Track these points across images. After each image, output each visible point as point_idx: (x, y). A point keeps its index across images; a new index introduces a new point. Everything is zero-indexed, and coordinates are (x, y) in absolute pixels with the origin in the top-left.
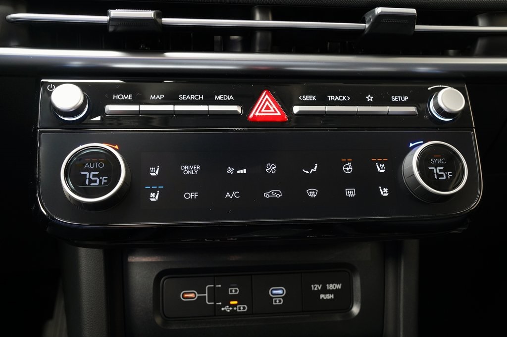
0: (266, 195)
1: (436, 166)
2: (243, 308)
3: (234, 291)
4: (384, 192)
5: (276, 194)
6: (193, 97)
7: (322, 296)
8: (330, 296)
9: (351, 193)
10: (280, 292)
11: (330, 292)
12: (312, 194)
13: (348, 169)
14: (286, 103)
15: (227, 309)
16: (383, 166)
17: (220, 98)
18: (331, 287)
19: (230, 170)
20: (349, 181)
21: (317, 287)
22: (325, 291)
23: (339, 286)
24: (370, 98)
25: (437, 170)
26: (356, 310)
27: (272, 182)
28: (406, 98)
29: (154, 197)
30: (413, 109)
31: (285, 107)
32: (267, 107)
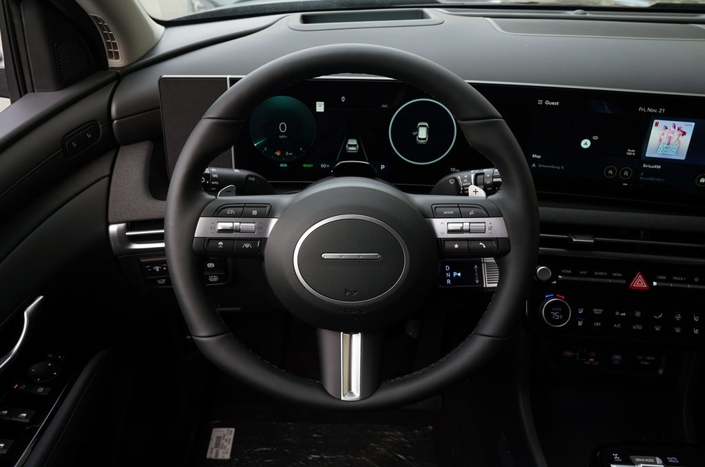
2: (597, 363)
3: (593, 354)
4: (696, 332)
5: (639, 327)
6: (601, 273)
7: (642, 362)
8: (646, 363)
9: (678, 330)
10: (618, 357)
11: (648, 361)
12: (658, 329)
13: (678, 317)
14: (649, 281)
15: (588, 363)
16: (697, 317)
17: (615, 274)
18: (649, 358)
19: (617, 313)
20: (678, 324)
21: (640, 357)
22: (644, 360)
23: (653, 358)
24: (696, 280)
26: (661, 372)
27: (637, 321)
29: (580, 323)
31: (649, 283)
32: (639, 282)
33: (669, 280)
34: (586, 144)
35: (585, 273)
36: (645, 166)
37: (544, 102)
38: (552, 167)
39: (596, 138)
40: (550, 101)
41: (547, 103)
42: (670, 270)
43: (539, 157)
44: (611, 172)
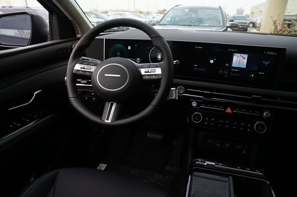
0: (226, 126)
1: (260, 127)
2: (220, 146)
3: (218, 142)
4: (249, 130)
5: (227, 126)
6: (216, 106)
9: (242, 129)
11: (239, 147)
12: (234, 128)
13: (242, 124)
14: (232, 110)
16: (249, 125)
17: (220, 107)
19: (220, 121)
20: (242, 127)
21: (236, 145)
22: (238, 147)
23: (241, 146)
24: (250, 111)
25: (260, 128)
26: (244, 152)
27: (227, 124)
28: (258, 112)
29: (206, 123)
30: (259, 115)
31: (232, 111)
32: (229, 110)
33: (240, 110)
34: (212, 61)
35: (210, 106)
36: (232, 70)
37: (197, 47)
38: (201, 69)
39: (215, 59)
40: (199, 47)
41: (198, 47)
42: (241, 107)
43: (197, 66)
44: (221, 72)
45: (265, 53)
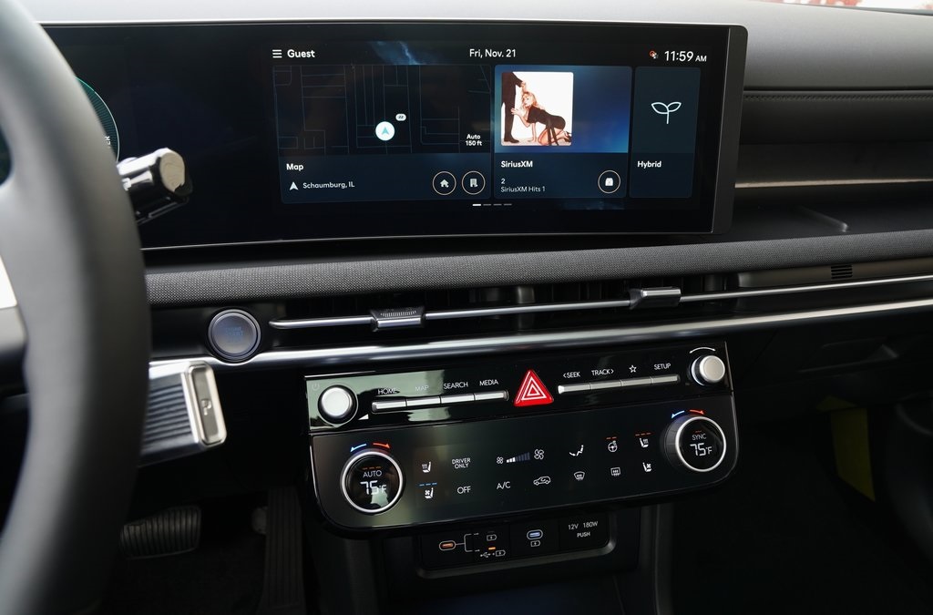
0: (536, 483)
1: (697, 442)
2: (501, 553)
3: (491, 538)
4: (648, 468)
5: (545, 480)
6: (458, 385)
7: (579, 535)
8: (586, 534)
9: (616, 472)
10: (537, 534)
11: (587, 530)
12: (580, 477)
13: (613, 447)
14: (550, 384)
15: (486, 555)
16: (646, 440)
17: (484, 383)
18: (588, 525)
19: (500, 460)
20: (614, 460)
21: (574, 526)
22: (582, 529)
23: (595, 524)
24: (633, 369)
25: (697, 446)
26: (610, 546)
27: (539, 468)
28: (668, 365)
29: (429, 495)
30: (674, 378)
31: (550, 388)
32: (532, 391)
33: (586, 378)
34: (385, 131)
36: (504, 164)
37: (284, 54)
38: (331, 185)
39: (401, 117)
40: (298, 50)
41: (292, 54)
42: (584, 359)
43: (300, 168)
44: (444, 183)
45: (654, 55)
